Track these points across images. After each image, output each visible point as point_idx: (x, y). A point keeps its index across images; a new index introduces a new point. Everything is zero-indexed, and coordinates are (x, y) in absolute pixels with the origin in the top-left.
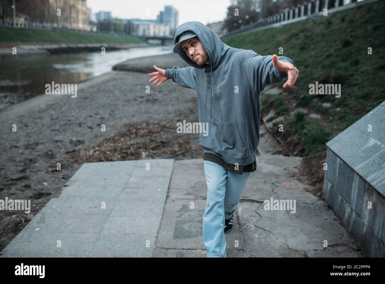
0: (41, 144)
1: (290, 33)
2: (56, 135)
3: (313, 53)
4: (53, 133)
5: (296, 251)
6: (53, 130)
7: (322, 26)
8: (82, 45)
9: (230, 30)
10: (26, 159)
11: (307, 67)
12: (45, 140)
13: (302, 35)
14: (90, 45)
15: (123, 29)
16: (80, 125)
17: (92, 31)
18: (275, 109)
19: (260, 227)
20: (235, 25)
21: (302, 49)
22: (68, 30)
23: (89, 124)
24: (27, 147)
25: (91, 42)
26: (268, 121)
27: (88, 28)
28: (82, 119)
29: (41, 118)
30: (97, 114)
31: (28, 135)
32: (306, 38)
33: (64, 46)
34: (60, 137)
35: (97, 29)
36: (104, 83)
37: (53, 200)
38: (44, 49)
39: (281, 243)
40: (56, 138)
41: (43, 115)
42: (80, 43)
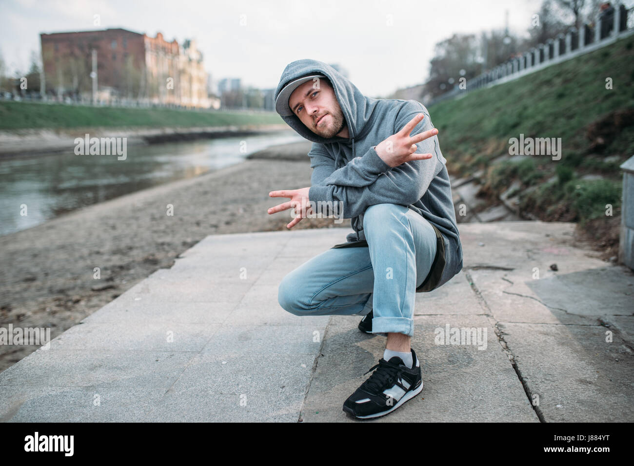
0: (137, 248)
1: (538, 82)
2: (159, 237)
3: (581, 98)
4: (155, 235)
5: (582, 317)
6: (155, 232)
7: (591, 63)
8: (197, 130)
9: (435, 96)
10: (114, 267)
11: (570, 117)
12: (143, 243)
13: (558, 81)
14: (210, 129)
15: (261, 103)
16: (198, 224)
17: (212, 108)
18: (521, 178)
19: (514, 292)
20: (443, 87)
21: (561, 96)
22: (176, 106)
23: (214, 222)
24: (115, 253)
25: (212, 125)
26: (510, 197)
27: (206, 103)
28: (200, 217)
29: (137, 219)
30: (224, 210)
31: (116, 238)
32: (566, 81)
33: (169, 131)
34: (167, 239)
35: (222, 104)
36: (234, 174)
37: (160, 271)
38: (138, 137)
39: (553, 308)
40: (160, 241)
41: (139, 214)
42: (194, 125)
